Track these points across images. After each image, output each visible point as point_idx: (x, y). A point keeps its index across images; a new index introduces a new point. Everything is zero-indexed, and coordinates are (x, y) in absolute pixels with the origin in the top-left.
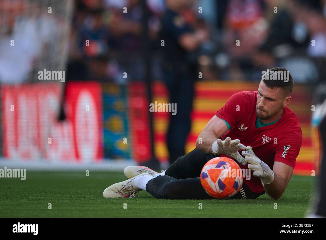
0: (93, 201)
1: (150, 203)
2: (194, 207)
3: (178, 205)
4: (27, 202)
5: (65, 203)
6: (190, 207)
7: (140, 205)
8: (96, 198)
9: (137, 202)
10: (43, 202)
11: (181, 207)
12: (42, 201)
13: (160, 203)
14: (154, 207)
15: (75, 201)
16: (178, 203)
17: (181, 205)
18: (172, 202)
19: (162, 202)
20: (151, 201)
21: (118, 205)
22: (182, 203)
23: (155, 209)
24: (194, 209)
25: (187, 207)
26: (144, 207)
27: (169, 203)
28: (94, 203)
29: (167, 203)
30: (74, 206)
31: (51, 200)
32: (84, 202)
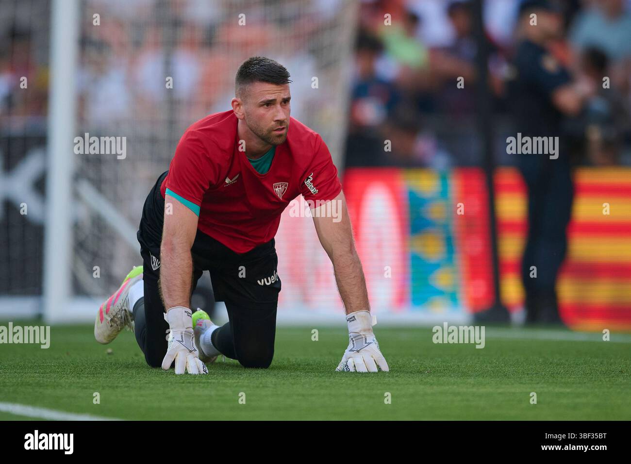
0: (391, 379)
1: (491, 383)
2: (568, 390)
3: (542, 385)
4: (275, 382)
5: (342, 384)
6: (562, 390)
7: (474, 385)
8: (396, 375)
9: (469, 381)
10: (302, 381)
11: (546, 390)
12: (300, 379)
13: (510, 383)
14: (500, 391)
15: (360, 381)
16: (541, 383)
17: (546, 386)
18: (530, 382)
19: (513, 382)
20: (492, 379)
21: (435, 387)
22: (548, 382)
23: (500, 393)
24: (568, 393)
25: (557, 390)
26: (482, 390)
27: (524, 382)
28: (392, 383)
29: (521, 383)
30: (358, 389)
31: (317, 378)
32: (376, 382)
